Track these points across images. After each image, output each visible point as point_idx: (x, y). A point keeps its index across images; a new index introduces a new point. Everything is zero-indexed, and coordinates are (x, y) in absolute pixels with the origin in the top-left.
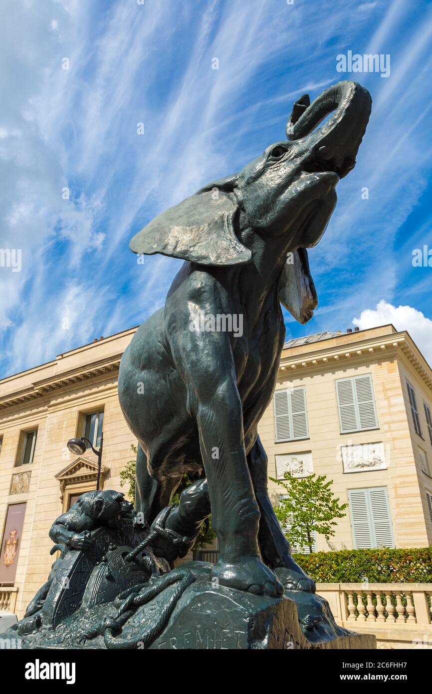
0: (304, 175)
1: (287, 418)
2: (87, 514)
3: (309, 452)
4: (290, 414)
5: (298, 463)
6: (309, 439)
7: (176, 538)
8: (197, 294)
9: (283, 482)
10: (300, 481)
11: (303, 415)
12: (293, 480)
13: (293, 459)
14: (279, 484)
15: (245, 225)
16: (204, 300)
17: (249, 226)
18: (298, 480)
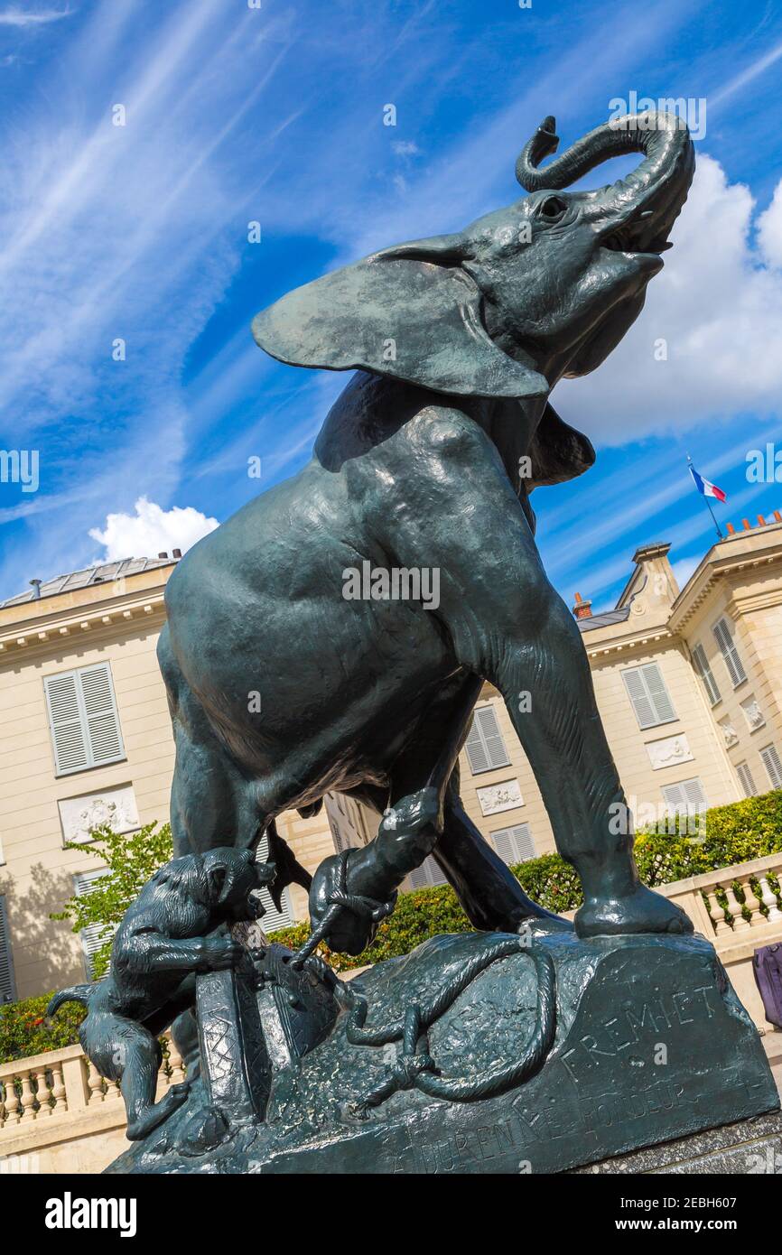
0: (607, 255)
1: (77, 726)
2: (197, 902)
3: (129, 784)
4: (83, 718)
5: (106, 809)
6: (125, 760)
7: (375, 908)
8: (458, 449)
9: (90, 846)
10: (129, 838)
11: (111, 716)
12: (115, 839)
13: (95, 802)
14: (88, 853)
15: (496, 329)
16: (475, 459)
17: (504, 332)
18: (126, 836)
